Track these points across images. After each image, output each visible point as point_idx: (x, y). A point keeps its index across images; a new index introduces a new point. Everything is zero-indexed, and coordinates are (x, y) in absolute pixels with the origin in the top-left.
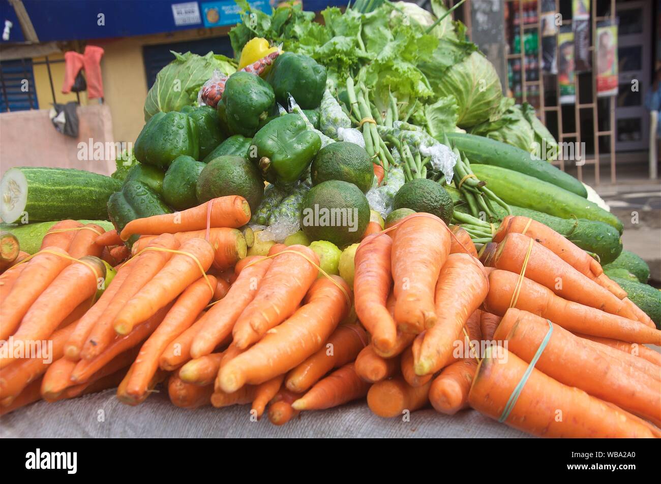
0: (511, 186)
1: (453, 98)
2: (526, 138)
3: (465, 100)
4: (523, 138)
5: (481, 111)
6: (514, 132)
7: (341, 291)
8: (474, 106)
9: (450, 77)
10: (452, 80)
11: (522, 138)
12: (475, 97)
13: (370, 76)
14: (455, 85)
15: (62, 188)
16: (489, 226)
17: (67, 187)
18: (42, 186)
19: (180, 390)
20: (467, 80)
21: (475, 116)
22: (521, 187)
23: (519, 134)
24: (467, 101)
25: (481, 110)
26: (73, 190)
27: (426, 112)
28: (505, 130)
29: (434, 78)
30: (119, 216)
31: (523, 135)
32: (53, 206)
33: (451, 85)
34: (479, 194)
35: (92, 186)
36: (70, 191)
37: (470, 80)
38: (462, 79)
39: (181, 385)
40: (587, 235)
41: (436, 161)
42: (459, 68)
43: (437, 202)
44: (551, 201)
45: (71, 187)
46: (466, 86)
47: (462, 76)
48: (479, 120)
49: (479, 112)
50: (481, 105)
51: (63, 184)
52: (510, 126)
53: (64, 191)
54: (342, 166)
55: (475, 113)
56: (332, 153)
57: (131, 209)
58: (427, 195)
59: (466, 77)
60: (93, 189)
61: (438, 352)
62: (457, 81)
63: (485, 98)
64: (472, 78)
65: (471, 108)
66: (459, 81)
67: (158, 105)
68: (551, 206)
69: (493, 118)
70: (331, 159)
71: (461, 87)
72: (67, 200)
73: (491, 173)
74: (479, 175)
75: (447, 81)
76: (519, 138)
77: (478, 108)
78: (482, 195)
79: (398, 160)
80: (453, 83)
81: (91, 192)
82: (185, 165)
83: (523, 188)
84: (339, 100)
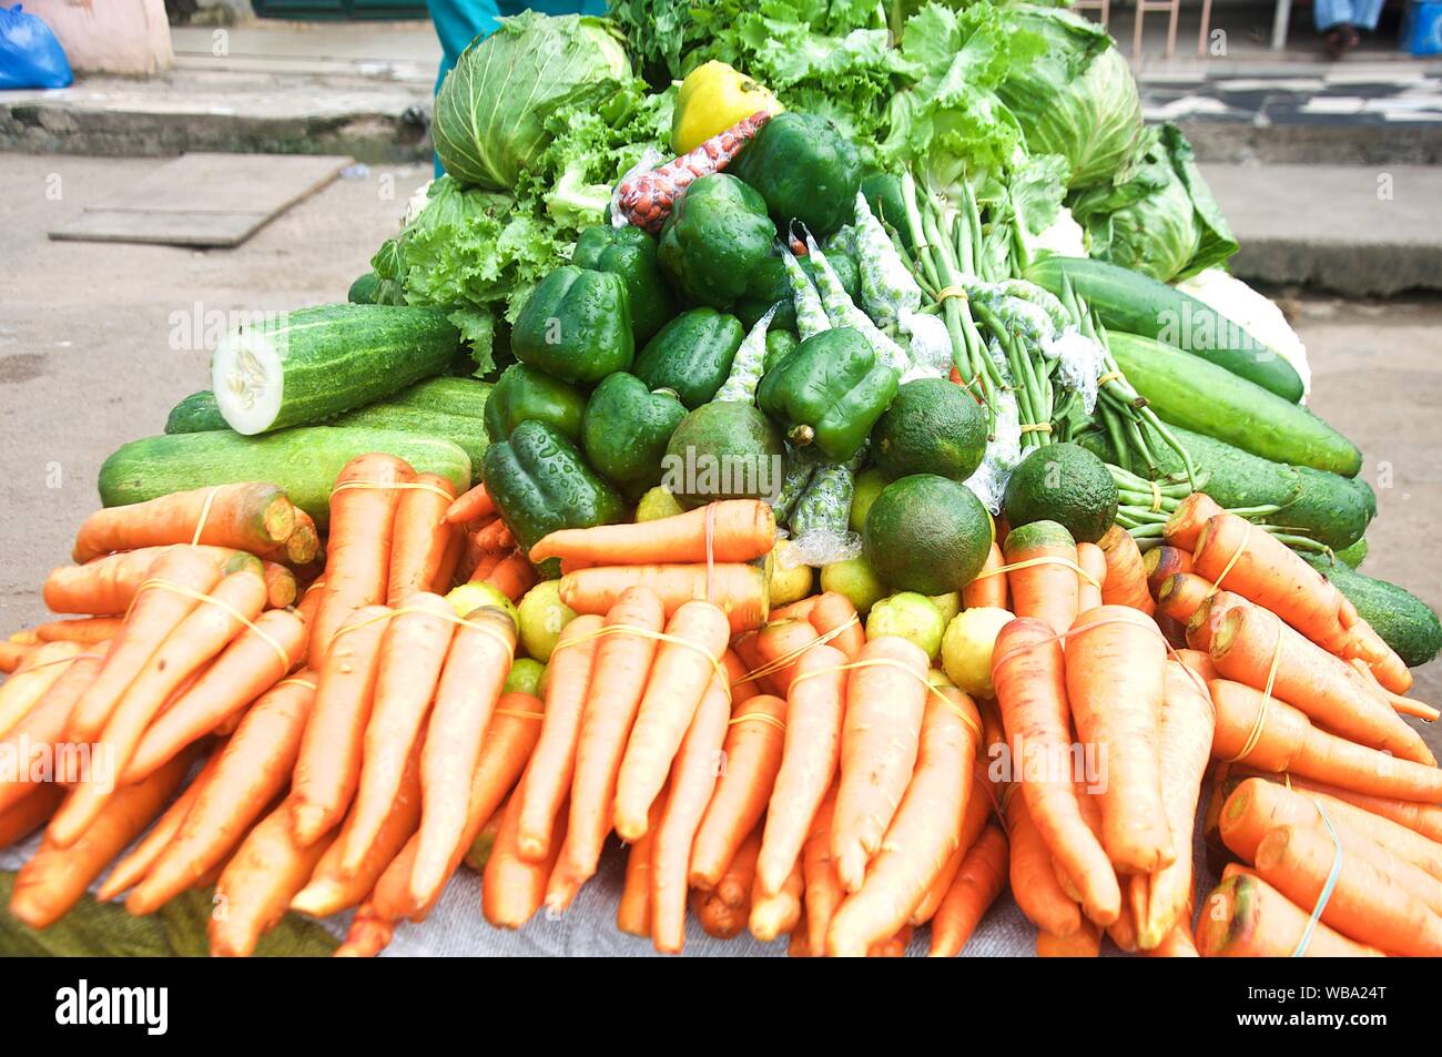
0: (1180, 389)
1: (1063, 163)
2: (1178, 223)
3: (1079, 152)
4: (1175, 224)
5: (1104, 171)
6: (1158, 212)
7: (969, 728)
8: (1093, 163)
9: (1056, 110)
10: (1059, 114)
11: (1172, 225)
12: (1097, 147)
13: (920, 126)
14: (1065, 125)
15: (337, 361)
16: (1150, 490)
17: (344, 358)
18: (305, 367)
19: (723, 918)
20: (1088, 114)
21: (1090, 179)
22: (1198, 391)
23: (1168, 217)
24: (1082, 155)
25: (1104, 168)
26: (355, 359)
27: (1013, 193)
28: (1142, 206)
29: (1026, 110)
30: (511, 497)
31: (1175, 218)
32: (324, 398)
33: (1058, 124)
34: (1132, 420)
35: (383, 345)
36: (349, 363)
37: (1093, 113)
38: (1078, 113)
39: (724, 911)
40: (1314, 505)
41: (1070, 371)
42: (1075, 90)
43: (1096, 501)
44: (1248, 420)
45: (349, 355)
46: (1083, 126)
47: (1079, 106)
48: (1095, 183)
49: (1099, 172)
50: (1105, 160)
51: (336, 353)
52: (1152, 198)
53: (340, 367)
54: (940, 441)
55: (1093, 174)
56: (921, 413)
57: (531, 484)
58: (1082, 489)
59: (1086, 109)
60: (384, 349)
61: (1175, 909)
62: (1068, 116)
63: (1116, 146)
64: (1098, 111)
65: (1085, 167)
66: (1072, 116)
67: (472, 130)
68: (1247, 430)
69: (1121, 178)
70: (919, 425)
71: (1076, 129)
72: (346, 383)
73: (1143, 358)
74: (1122, 361)
75: (1051, 117)
76: (1166, 224)
77: (1100, 165)
78: (1138, 424)
79: (1005, 371)
80: (1061, 121)
81: (382, 356)
82: (632, 405)
83: (1201, 394)
84: (883, 219)
